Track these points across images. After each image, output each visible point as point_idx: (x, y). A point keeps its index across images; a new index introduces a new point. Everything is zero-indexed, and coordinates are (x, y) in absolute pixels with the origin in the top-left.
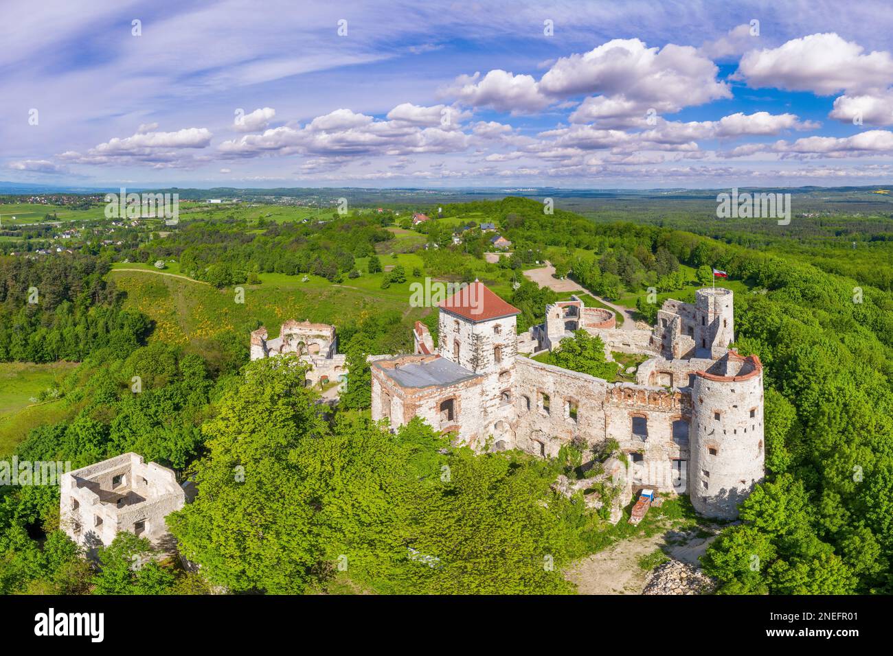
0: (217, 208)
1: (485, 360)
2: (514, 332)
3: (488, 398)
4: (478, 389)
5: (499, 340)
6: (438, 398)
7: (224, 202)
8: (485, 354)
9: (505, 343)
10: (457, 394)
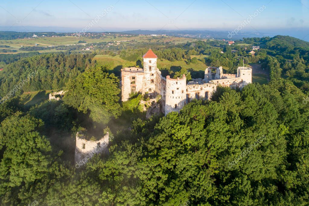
0: (154, 38)
1: (146, 69)
2: (156, 63)
3: (147, 80)
4: (142, 76)
5: (151, 65)
6: (130, 76)
7: (158, 36)
8: (146, 67)
9: (153, 66)
10: (136, 76)
